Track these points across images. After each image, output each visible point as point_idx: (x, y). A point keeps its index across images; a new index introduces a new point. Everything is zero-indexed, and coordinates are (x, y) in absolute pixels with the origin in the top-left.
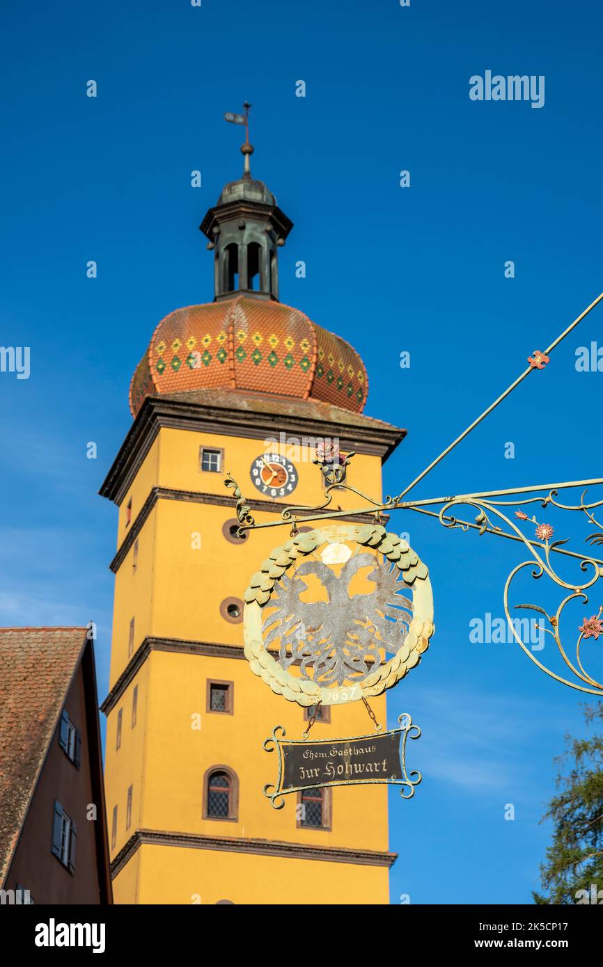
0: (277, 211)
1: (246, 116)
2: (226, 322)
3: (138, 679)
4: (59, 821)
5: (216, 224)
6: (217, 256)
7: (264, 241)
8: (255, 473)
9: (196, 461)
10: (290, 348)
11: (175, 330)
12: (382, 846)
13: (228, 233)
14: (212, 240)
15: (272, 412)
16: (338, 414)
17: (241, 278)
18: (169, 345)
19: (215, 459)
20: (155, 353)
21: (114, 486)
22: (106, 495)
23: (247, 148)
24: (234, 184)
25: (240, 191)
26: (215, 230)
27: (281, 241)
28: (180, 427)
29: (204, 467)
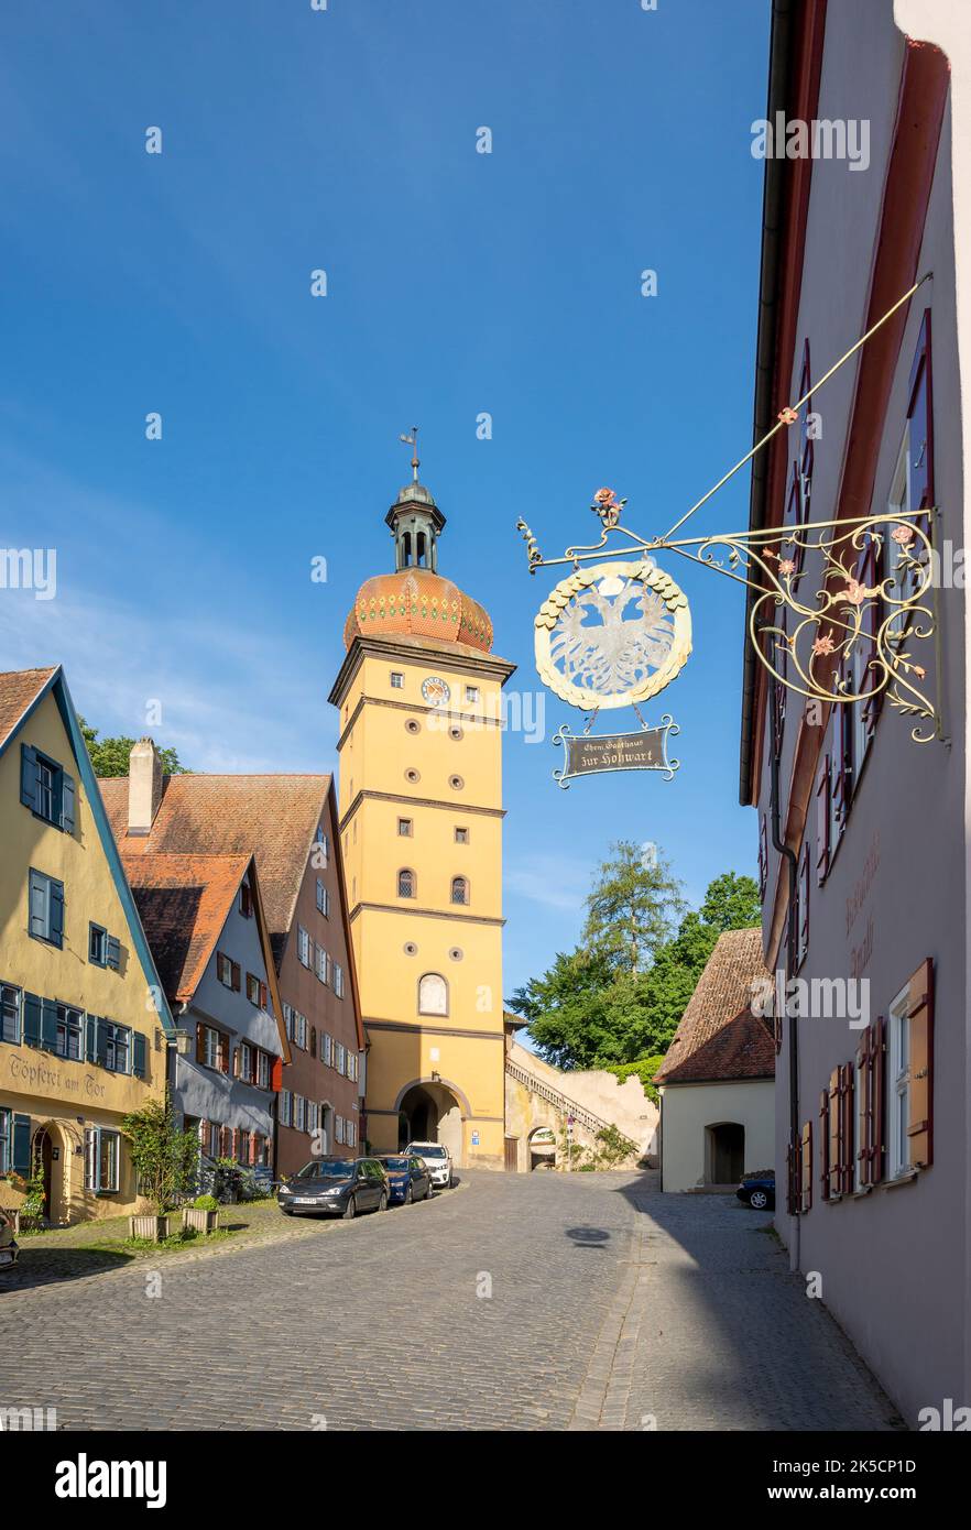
0: (436, 510)
1: (414, 438)
2: (404, 587)
3: (356, 816)
4: (320, 890)
5: (396, 518)
6: (397, 541)
7: (427, 531)
8: (424, 690)
9: (389, 681)
10: (445, 607)
11: (371, 591)
12: (498, 915)
13: (404, 525)
14: (393, 529)
15: (435, 649)
16: (475, 653)
17: (413, 557)
18: (368, 602)
19: (399, 679)
20: (359, 606)
21: (336, 697)
22: (332, 702)
23: (415, 462)
24: (407, 488)
25: (411, 494)
26: (396, 522)
27: (438, 532)
28: (377, 658)
29: (393, 684)
